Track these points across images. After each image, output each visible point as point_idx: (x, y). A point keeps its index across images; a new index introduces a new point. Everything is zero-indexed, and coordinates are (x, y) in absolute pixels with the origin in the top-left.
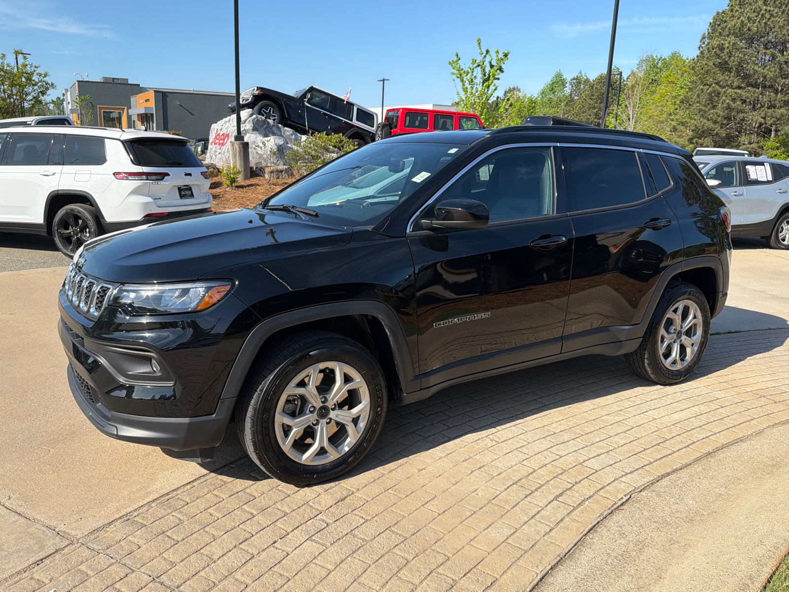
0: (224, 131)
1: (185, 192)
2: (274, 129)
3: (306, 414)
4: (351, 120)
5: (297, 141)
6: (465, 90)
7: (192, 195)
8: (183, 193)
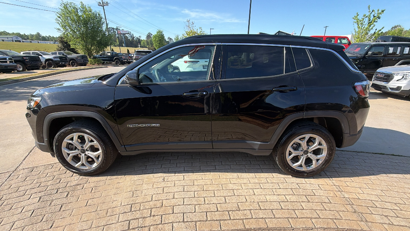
6: (359, 28)
8: (204, 67)
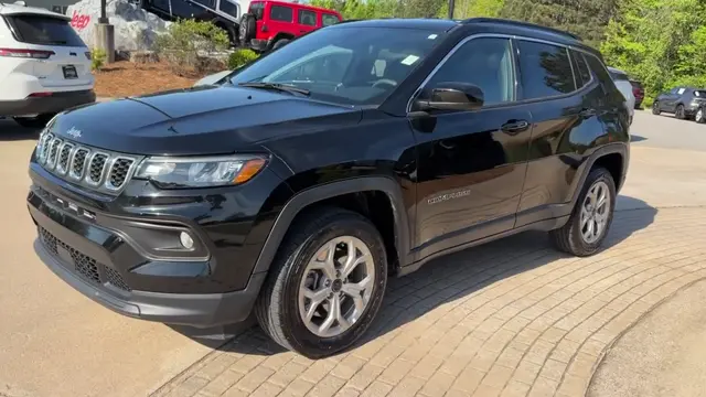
0: (84, 13)
1: (69, 72)
2: (138, 14)
3: (322, 288)
4: (215, 9)
5: (162, 28)
7: (76, 76)
8: (67, 73)
